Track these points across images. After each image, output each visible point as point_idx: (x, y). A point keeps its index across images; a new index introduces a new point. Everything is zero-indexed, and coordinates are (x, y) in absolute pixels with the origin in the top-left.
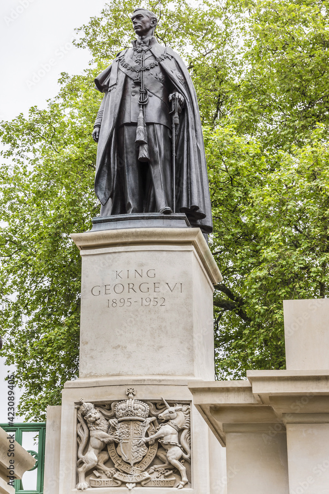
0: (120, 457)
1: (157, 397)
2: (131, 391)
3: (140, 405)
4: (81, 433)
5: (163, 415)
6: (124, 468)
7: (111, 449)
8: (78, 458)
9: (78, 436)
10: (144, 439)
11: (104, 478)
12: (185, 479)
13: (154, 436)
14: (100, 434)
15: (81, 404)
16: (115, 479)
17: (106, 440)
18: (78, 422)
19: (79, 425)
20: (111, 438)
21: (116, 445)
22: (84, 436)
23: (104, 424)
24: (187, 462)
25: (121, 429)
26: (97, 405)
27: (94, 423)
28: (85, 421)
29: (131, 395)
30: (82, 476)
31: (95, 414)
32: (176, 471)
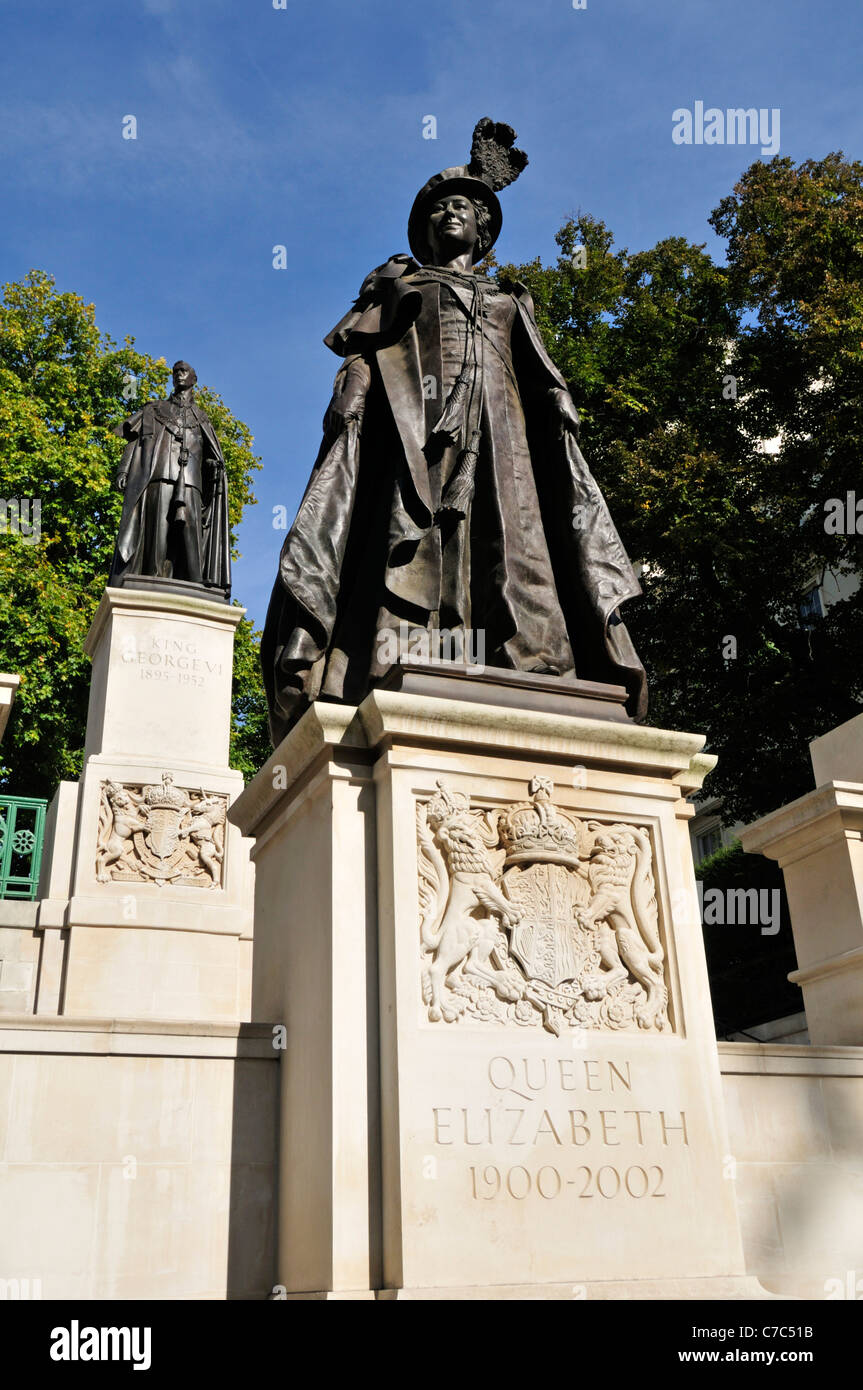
0: (149, 848)
1: (195, 785)
2: (169, 775)
3: (177, 792)
4: (104, 817)
5: (200, 806)
6: (152, 860)
7: (138, 837)
8: (98, 846)
9: (101, 819)
10: (179, 832)
11: (127, 871)
12: (217, 878)
13: (190, 829)
14: (129, 819)
15: (108, 783)
16: (143, 873)
17: (135, 828)
18: (102, 804)
19: (103, 807)
20: (140, 824)
21: (146, 834)
22: (108, 821)
23: (134, 811)
24: (221, 861)
25: (153, 815)
26: (130, 787)
27: (121, 806)
28: (111, 804)
29: (168, 780)
30: (102, 866)
31: (124, 796)
32: (209, 871)
